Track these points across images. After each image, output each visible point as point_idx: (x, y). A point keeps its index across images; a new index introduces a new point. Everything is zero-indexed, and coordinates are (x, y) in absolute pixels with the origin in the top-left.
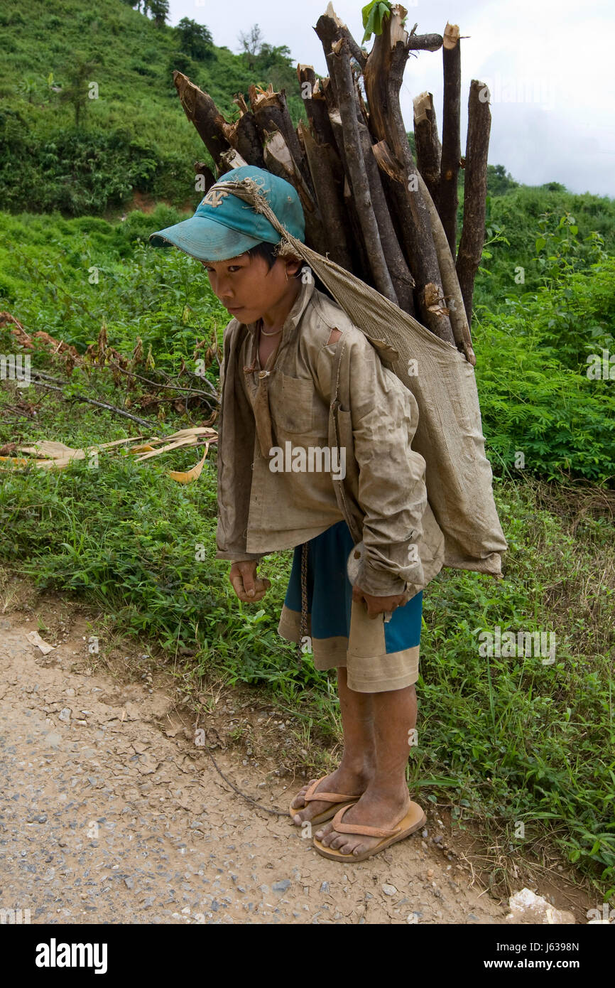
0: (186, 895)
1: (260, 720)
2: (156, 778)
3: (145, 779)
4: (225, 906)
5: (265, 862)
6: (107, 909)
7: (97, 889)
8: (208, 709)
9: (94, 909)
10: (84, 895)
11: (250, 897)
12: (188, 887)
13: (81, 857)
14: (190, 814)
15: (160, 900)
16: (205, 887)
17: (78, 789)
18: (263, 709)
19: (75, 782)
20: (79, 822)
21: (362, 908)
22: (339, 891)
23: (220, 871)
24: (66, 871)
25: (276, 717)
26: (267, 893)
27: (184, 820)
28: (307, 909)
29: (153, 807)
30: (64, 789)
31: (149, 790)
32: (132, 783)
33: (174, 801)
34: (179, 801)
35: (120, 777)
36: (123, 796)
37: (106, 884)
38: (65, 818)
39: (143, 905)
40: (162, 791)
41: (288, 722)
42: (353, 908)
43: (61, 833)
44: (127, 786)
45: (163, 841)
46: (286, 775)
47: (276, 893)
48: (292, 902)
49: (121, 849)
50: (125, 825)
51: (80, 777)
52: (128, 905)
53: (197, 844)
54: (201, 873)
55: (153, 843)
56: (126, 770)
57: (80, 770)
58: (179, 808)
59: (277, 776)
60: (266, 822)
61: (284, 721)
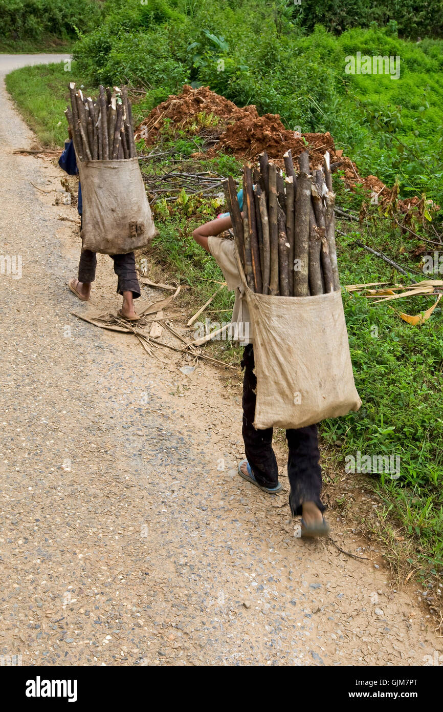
0: (258, 569)
1: (363, 499)
2: (279, 511)
3: (272, 509)
4: (276, 582)
5: (315, 572)
6: (213, 558)
7: (213, 548)
8: (333, 483)
9: (207, 556)
10: (206, 548)
11: (293, 584)
12: (262, 566)
13: (214, 533)
14: (288, 535)
15: (243, 566)
16: (271, 569)
17: (232, 502)
18: (369, 493)
19: (232, 498)
20: (223, 517)
21: (355, 613)
22: (348, 601)
23: (285, 566)
24: (203, 536)
25: (375, 500)
26: (305, 586)
27: (282, 537)
28: (322, 601)
29: (269, 524)
30: (224, 499)
31: (271, 515)
32: (263, 509)
33: (282, 525)
34: (285, 526)
35: (259, 504)
36: (255, 514)
37: (219, 548)
38: (217, 513)
39: (233, 564)
40: (279, 518)
41: (380, 505)
42: (350, 611)
43: (211, 518)
44: (259, 509)
45: (264, 542)
46: (359, 534)
47: (310, 588)
48: (316, 595)
49: (237, 537)
50: (247, 527)
51: (237, 496)
52: (225, 561)
53: (282, 550)
54: (273, 563)
55: (257, 540)
56: (265, 501)
57: (238, 493)
58: (283, 530)
59: (352, 532)
60: (330, 554)
61: (378, 504)
